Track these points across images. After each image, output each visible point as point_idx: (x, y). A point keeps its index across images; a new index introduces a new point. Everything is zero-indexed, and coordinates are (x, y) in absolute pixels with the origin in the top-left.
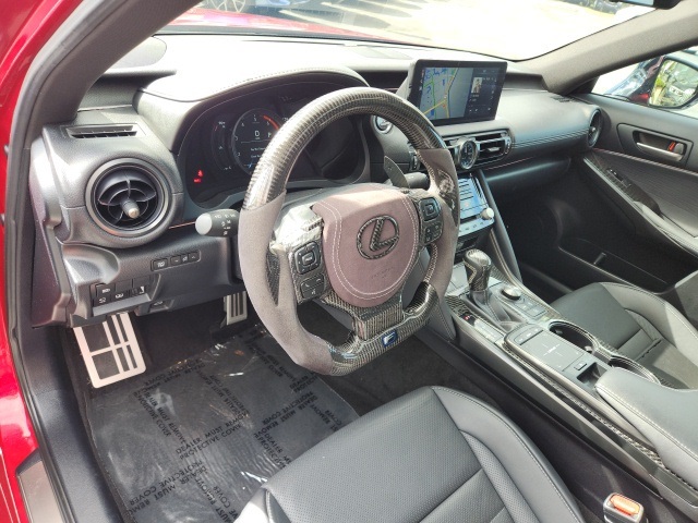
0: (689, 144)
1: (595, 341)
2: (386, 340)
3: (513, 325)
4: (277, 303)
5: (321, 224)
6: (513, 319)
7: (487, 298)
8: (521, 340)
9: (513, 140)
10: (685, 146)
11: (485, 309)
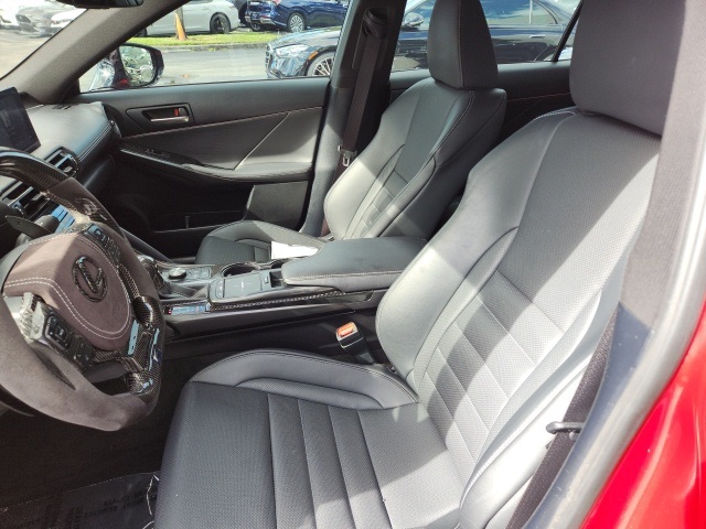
0: (187, 106)
1: (253, 264)
2: (155, 358)
3: (204, 291)
4: (73, 388)
5: (37, 298)
6: (198, 288)
7: (170, 289)
8: (221, 294)
9: (73, 154)
10: (185, 108)
11: (175, 296)
